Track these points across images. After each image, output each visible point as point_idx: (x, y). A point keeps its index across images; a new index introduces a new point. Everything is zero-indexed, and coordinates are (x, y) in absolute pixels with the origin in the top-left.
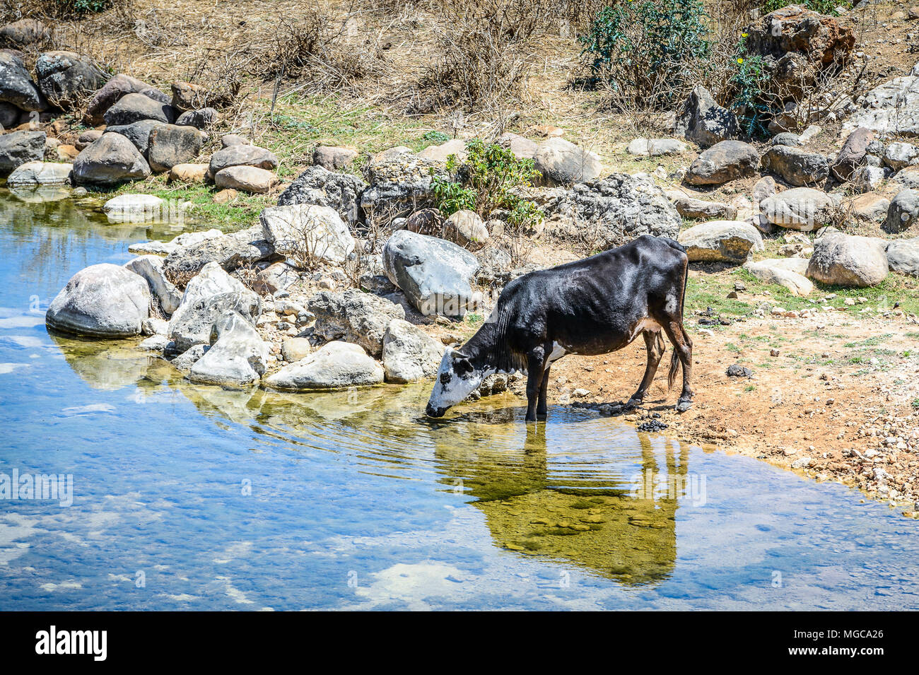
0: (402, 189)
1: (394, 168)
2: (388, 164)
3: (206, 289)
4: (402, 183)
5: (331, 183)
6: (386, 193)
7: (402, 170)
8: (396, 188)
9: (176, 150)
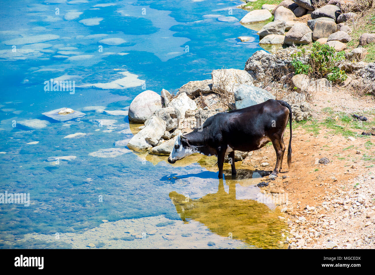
0: (285, 63)
1: (284, 53)
2: (281, 52)
3: (177, 104)
4: (286, 60)
5: (264, 58)
6: (279, 64)
7: (287, 55)
8: (283, 62)
9: (323, 32)
